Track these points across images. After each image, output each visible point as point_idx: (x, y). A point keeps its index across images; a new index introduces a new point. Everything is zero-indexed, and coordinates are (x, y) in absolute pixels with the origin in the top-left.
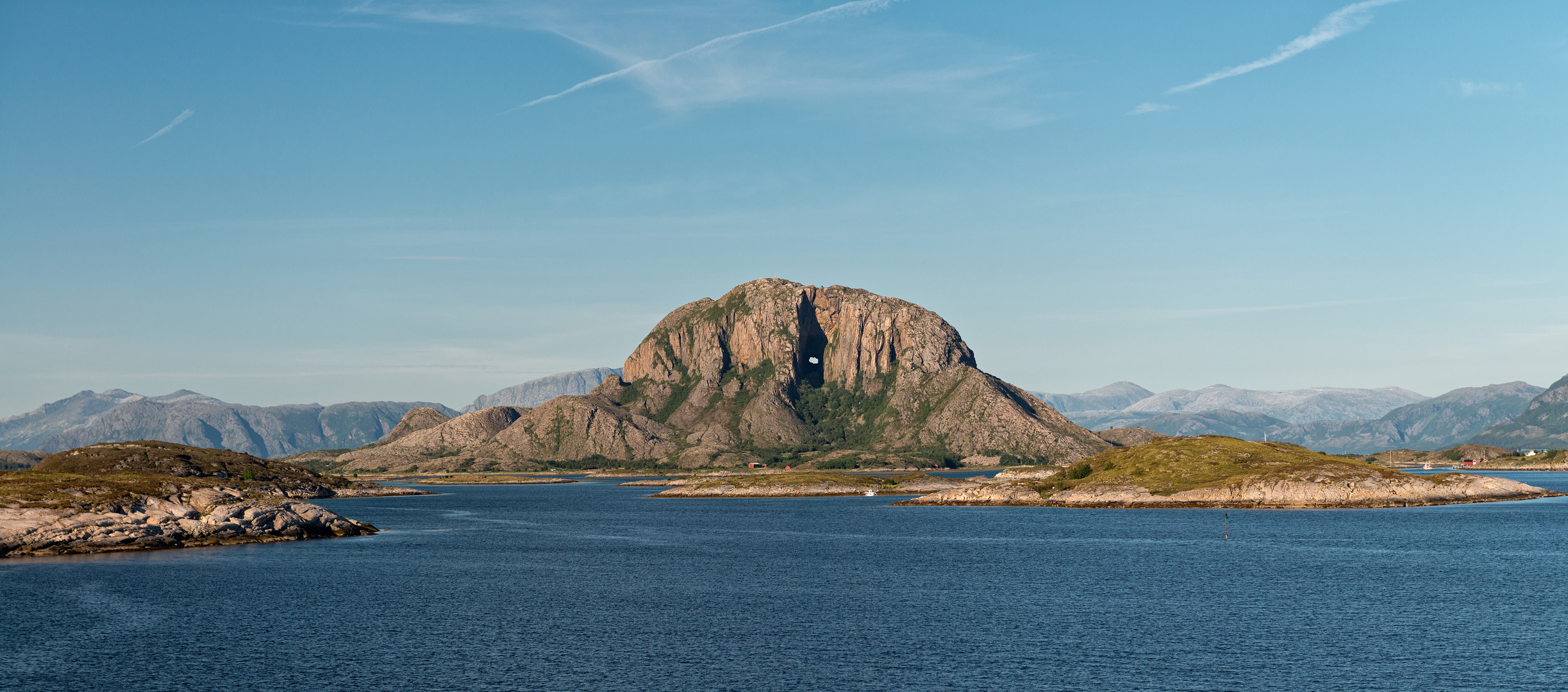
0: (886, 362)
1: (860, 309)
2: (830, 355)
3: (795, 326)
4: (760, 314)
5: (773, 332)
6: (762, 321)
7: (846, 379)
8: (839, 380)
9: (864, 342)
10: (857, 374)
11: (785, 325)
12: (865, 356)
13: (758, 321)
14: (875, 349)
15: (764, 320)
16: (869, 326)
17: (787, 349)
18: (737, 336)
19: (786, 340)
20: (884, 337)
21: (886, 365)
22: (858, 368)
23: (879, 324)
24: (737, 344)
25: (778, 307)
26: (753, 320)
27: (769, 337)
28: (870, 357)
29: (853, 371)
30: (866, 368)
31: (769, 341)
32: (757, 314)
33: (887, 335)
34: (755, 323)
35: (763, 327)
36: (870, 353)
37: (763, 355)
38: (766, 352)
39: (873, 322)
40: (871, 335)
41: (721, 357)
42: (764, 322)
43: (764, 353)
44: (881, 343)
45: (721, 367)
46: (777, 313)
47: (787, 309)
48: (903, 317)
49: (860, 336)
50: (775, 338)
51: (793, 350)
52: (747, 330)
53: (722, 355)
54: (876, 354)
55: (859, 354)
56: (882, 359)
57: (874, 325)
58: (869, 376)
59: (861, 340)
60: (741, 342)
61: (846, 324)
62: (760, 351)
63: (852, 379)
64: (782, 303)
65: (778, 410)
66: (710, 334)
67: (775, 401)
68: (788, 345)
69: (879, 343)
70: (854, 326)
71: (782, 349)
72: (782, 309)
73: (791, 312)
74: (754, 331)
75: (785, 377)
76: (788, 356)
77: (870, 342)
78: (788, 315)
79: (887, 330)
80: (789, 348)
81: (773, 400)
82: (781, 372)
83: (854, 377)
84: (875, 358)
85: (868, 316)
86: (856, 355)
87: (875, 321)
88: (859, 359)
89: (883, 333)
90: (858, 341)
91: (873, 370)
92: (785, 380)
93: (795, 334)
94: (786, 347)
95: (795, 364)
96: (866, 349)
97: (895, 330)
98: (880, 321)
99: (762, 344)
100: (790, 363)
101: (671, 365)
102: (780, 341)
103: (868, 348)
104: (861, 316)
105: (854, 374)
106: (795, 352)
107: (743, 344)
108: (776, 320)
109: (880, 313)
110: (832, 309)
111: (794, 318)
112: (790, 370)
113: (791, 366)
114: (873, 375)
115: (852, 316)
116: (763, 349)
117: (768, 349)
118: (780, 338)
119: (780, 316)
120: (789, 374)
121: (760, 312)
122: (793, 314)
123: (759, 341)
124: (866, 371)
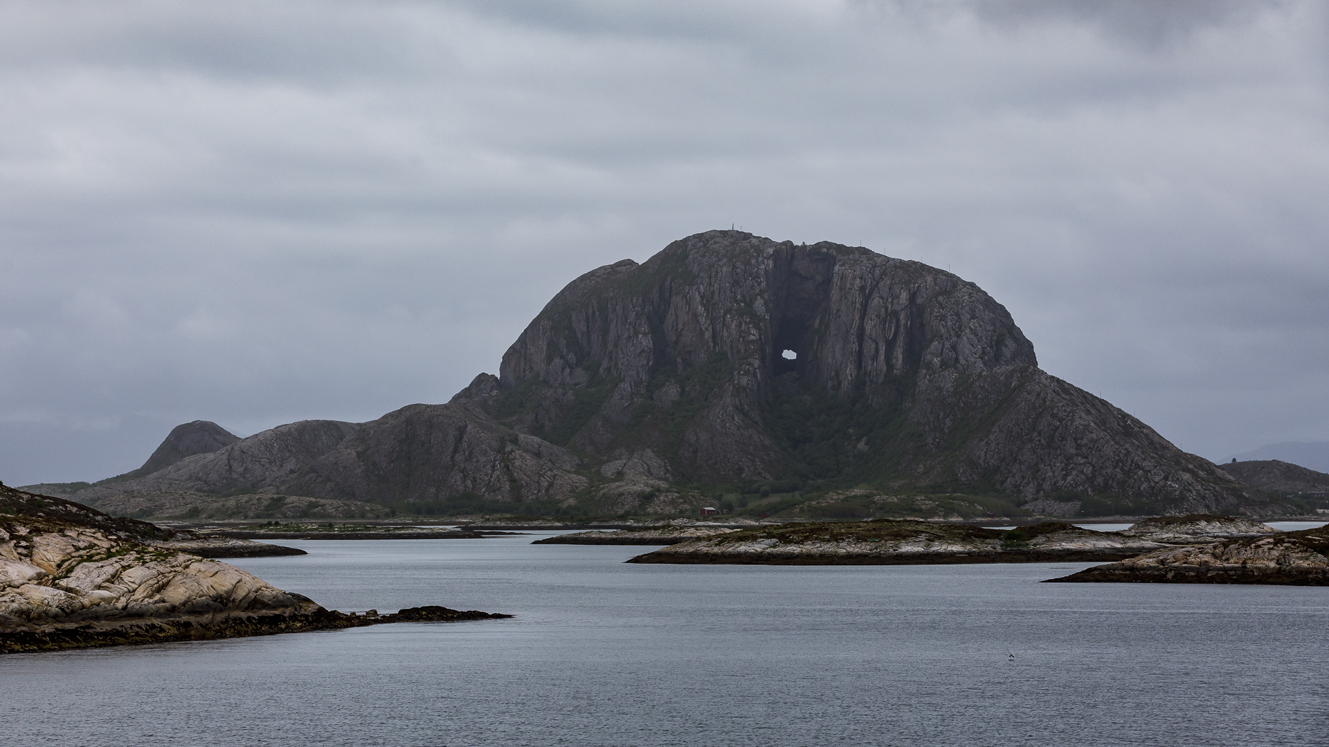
0: (900, 357)
1: (861, 278)
2: (815, 346)
3: (762, 301)
4: (710, 284)
5: (728, 311)
6: (713, 293)
7: (840, 384)
8: (830, 384)
9: (868, 326)
10: (857, 376)
11: (748, 299)
12: (869, 347)
13: (706, 294)
14: (885, 337)
15: (717, 293)
16: (876, 301)
17: (752, 337)
18: (674, 317)
19: (750, 323)
20: (898, 321)
21: (900, 362)
22: (859, 366)
23: (890, 300)
24: (675, 328)
25: (737, 274)
26: (699, 293)
27: (724, 320)
28: (877, 351)
29: (850, 371)
30: (869, 368)
31: (724, 324)
32: (705, 284)
33: (902, 316)
34: (702, 297)
35: (715, 304)
36: (877, 344)
37: (714, 347)
38: (719, 341)
39: (882, 298)
40: (878, 316)
41: (650, 348)
42: (716, 296)
43: (715, 343)
44: (893, 329)
45: (651, 363)
46: (736, 283)
47: (750, 276)
48: (927, 290)
49: (862, 318)
50: (732, 321)
51: (760, 339)
52: (689, 308)
53: (651, 345)
54: (886, 345)
55: (860, 346)
56: (895, 353)
57: (883, 303)
58: (875, 379)
59: (863, 324)
60: (680, 326)
61: (841, 299)
62: (710, 340)
63: (849, 384)
64: (743, 267)
65: (738, 428)
66: (634, 313)
67: (733, 415)
68: (752, 332)
69: (891, 329)
70: (852, 302)
71: (743, 338)
72: (744, 276)
73: (757, 281)
74: (701, 309)
75: (749, 380)
76: (752, 347)
77: (877, 328)
78: (752, 286)
79: (902, 310)
80: (754, 335)
81: (731, 413)
82: (742, 372)
83: (852, 380)
84: (883, 352)
85: (874, 289)
86: (855, 347)
87: (885, 295)
88: (860, 353)
89: (895, 314)
90: (859, 326)
91: (880, 370)
92: (748, 384)
93: (763, 314)
94: (750, 334)
95: (763, 360)
96: (871, 339)
97: (914, 310)
98: (892, 295)
99: (713, 329)
100: (756, 359)
101: (574, 359)
102: (740, 324)
103: (874, 337)
104: (862, 288)
105: (852, 376)
106: (763, 341)
107: (683, 329)
108: (735, 293)
109: (892, 284)
110: (819, 278)
111: (760, 290)
112: (755, 369)
113: (757, 363)
114: (882, 378)
115: (850, 288)
116: (714, 337)
117: (722, 337)
118: (740, 321)
119: (741, 287)
120: (755, 375)
121: (710, 280)
122: (759, 284)
123: (709, 325)
124: (870, 372)
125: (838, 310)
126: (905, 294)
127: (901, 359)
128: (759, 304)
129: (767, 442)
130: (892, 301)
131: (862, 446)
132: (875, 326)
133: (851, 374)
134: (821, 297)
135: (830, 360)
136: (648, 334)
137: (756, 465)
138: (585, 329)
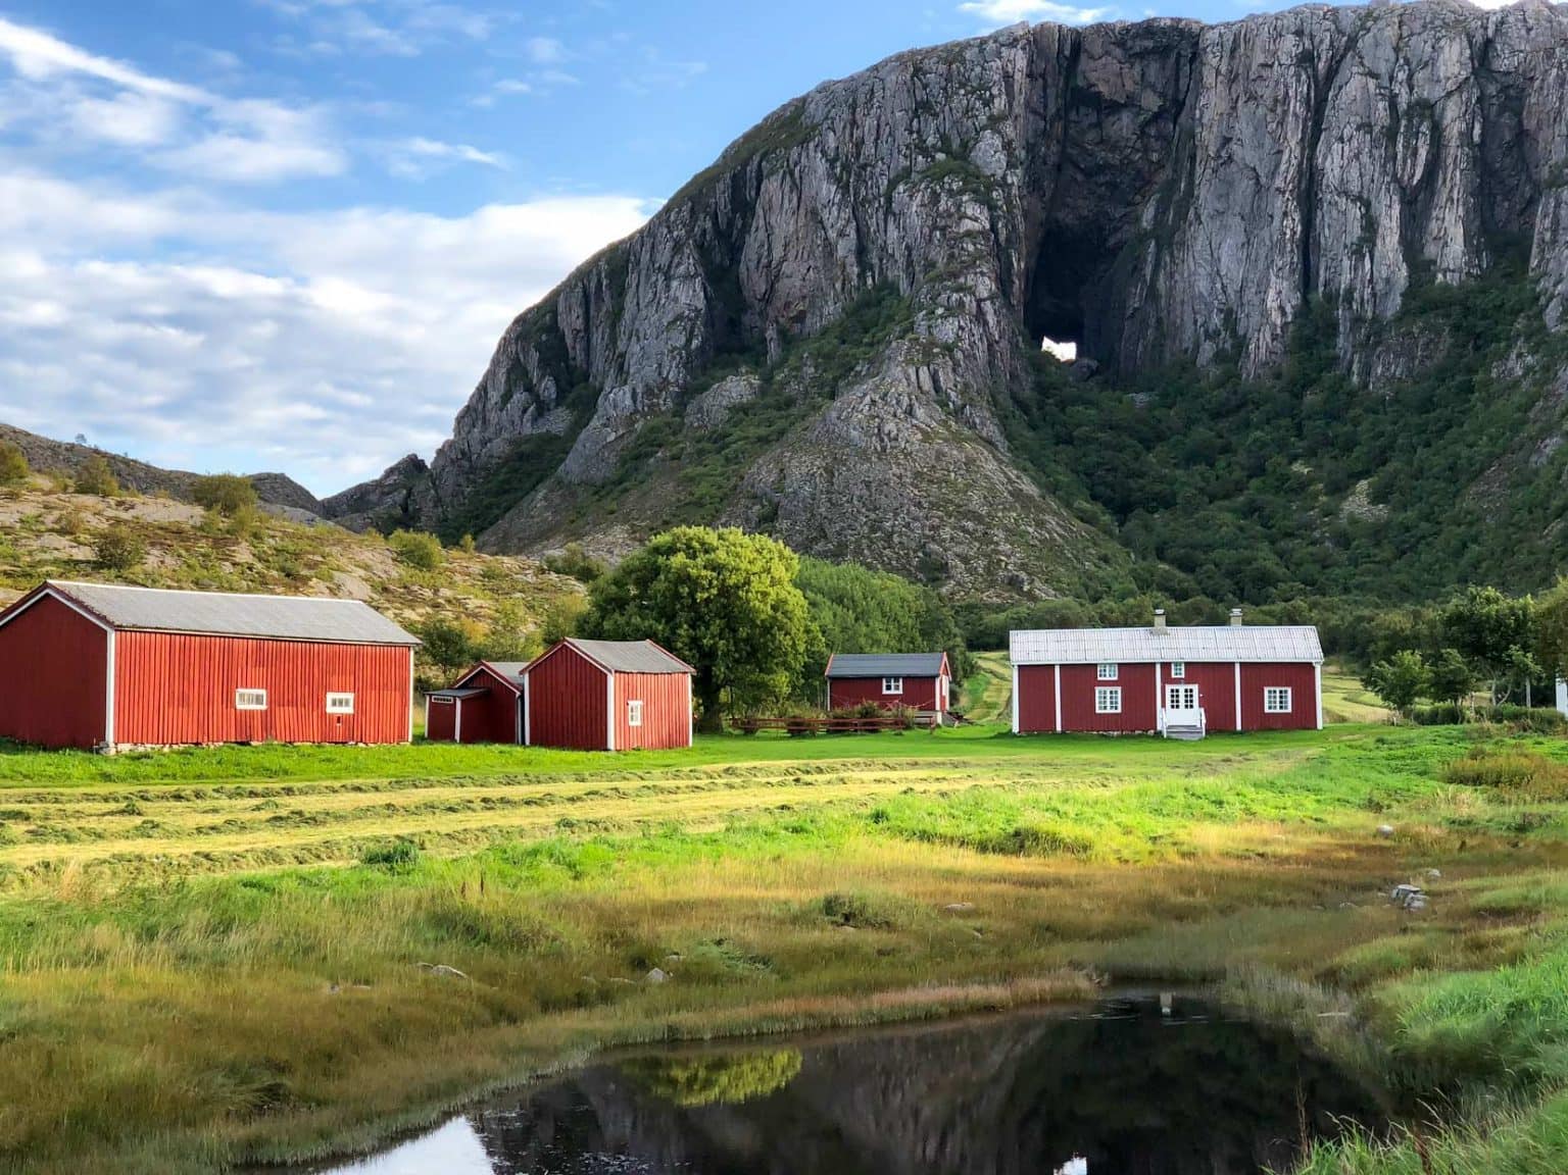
0: (1457, 233)
1: (1299, 33)
2: (1148, 270)
3: (998, 142)
4: (854, 123)
5: (906, 173)
6: (861, 142)
7: (1241, 344)
8: (1208, 349)
9: (1333, 163)
10: (1305, 309)
11: (956, 144)
12: (1340, 222)
13: (843, 150)
14: (1396, 179)
15: (869, 141)
16: (1353, 87)
17: (967, 225)
18: (762, 235)
19: (961, 192)
20: (1437, 130)
21: (1457, 245)
22: (1307, 281)
23: (1402, 76)
24: (764, 261)
25: (925, 87)
26: (824, 153)
27: (889, 200)
28: (1370, 225)
29: (1279, 296)
30: (1345, 279)
31: (888, 211)
32: (839, 126)
33: (1452, 110)
34: (832, 163)
35: (864, 167)
36: (1367, 205)
37: (862, 276)
38: (875, 261)
39: (1375, 76)
40: (1366, 127)
41: (697, 310)
42: (869, 149)
43: (864, 266)
44: (1423, 153)
45: (695, 343)
46: (923, 108)
47: (962, 85)
48: (1529, 30)
49: (1311, 141)
50: (911, 196)
51: (993, 228)
52: (799, 198)
53: (701, 304)
54: (1402, 202)
55: (1308, 223)
56: (1434, 226)
57: (1379, 86)
58: (1369, 308)
59: (1311, 158)
60: (778, 253)
61: (1234, 108)
62: (852, 259)
63: (1274, 337)
64: (942, 68)
65: (927, 437)
66: (670, 245)
67: (911, 406)
68: (969, 212)
69: (1415, 153)
70: (1276, 101)
71: (943, 229)
72: (945, 89)
73: (980, 98)
74: (828, 191)
75: (961, 328)
76: (971, 248)
77: (1365, 158)
78: (968, 111)
79: (1449, 94)
80: (976, 220)
81: (905, 401)
82: (940, 311)
83: (1285, 325)
84: (1395, 224)
85: (1343, 57)
86: (1293, 224)
87: (1383, 69)
88: (1308, 245)
89: (1425, 109)
90: (1300, 165)
91: (1388, 281)
92: (959, 338)
93: (1000, 173)
94: (964, 216)
95: (1003, 281)
96: (1346, 193)
97: (1492, 89)
98: (1407, 62)
99: (858, 230)
100: (982, 274)
101: (553, 390)
102: (935, 198)
103: (1354, 188)
104: (1306, 59)
105: (1284, 313)
106: (1002, 238)
107: (784, 259)
108: (918, 132)
109: (1401, 37)
110: (1151, 102)
111: (991, 118)
112: (979, 301)
113: (985, 286)
114: (1394, 303)
115: (1265, 66)
116: (861, 251)
117: (884, 248)
118: (934, 192)
119: (936, 115)
120: (980, 316)
121: (854, 113)
122: (987, 103)
123: (848, 221)
124: (1350, 291)
125: (1227, 141)
126: (1456, 47)
127: (1460, 239)
128: (990, 154)
129: (1029, 488)
130: (1410, 77)
131: (1358, 503)
132: (1357, 157)
133: (1282, 309)
134: (1155, 157)
135: (1202, 285)
136: (696, 275)
137: (998, 552)
138: (579, 324)
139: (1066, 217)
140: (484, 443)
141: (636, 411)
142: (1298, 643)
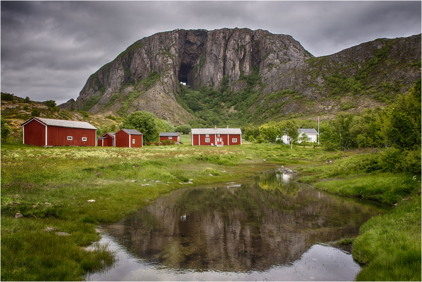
0: (248, 67)
1: (223, 33)
2: (198, 71)
3: (174, 49)
4: (150, 44)
5: (159, 53)
6: (151, 48)
7: (213, 84)
8: (208, 84)
9: (228, 54)
10: (224, 78)
11: (167, 49)
12: (229, 64)
13: (148, 49)
14: (239, 58)
15: (152, 47)
16: (232, 42)
17: (169, 62)
18: (134, 63)
19: (168, 57)
20: (245, 49)
21: (248, 69)
22: (224, 74)
23: (239, 41)
24: (134, 67)
25: (162, 39)
26: (145, 49)
27: (156, 58)
28: (234, 65)
29: (220, 76)
30: (230, 73)
31: (156, 60)
32: (147, 45)
33: (247, 47)
34: (146, 51)
35: (151, 52)
36: (234, 62)
37: (151, 70)
38: (153, 68)
39: (235, 40)
40: (234, 49)
42: (152, 49)
43: (151, 69)
44: (243, 53)
45: (122, 81)
46: (161, 42)
47: (168, 39)
48: (260, 34)
49: (225, 51)
50: (159, 57)
51: (173, 63)
52: (140, 57)
53: (123, 74)
54: (239, 61)
55: (224, 64)
56: (244, 65)
57: (236, 42)
58: (234, 78)
59: (225, 54)
60: (137, 66)
61: (213, 45)
62: (149, 67)
63: (219, 83)
64: (165, 36)
65: (163, 97)
66: (118, 64)
67: (160, 92)
68: (169, 60)
69: (241, 54)
70: (219, 44)
71: (165, 63)
72: (165, 39)
73: (171, 41)
74: (145, 56)
75: (168, 80)
76: (170, 66)
77: (233, 54)
78: (169, 43)
79: (247, 44)
80: (170, 62)
81: (159, 91)
82: (164, 77)
83: (220, 81)
84: (238, 65)
85: (230, 37)
86: (222, 64)
87: (237, 39)
88: (224, 68)
89: (243, 47)
90: (223, 55)
91: (237, 74)
92: (168, 81)
93: (174, 54)
94: (168, 61)
95: (175, 72)
96: (231, 60)
97: (254, 43)
98: (240, 38)
99: (150, 63)
100: (172, 71)
101: (97, 88)
102: (163, 58)
103: (232, 58)
104: (224, 37)
105: (220, 79)
106: (175, 65)
107: (137, 67)
108: (161, 46)
109: (239, 34)
110: (199, 43)
111: (173, 45)
112: (171, 75)
113: (172, 73)
114: (238, 78)
115: (218, 38)
116: (151, 66)
117: (155, 66)
118: (163, 57)
119: (164, 44)
120: (171, 78)
121: (150, 43)
122: (172, 42)
123: (149, 61)
124: (231, 75)
125: (211, 50)
126: (248, 36)
127: (248, 68)
128: (173, 51)
129: (180, 107)
130: (241, 41)
131: (232, 110)
132: (232, 54)
133: (220, 78)
134: (199, 52)
135: (207, 74)
136: (123, 69)
137: (175, 117)
138: (102, 77)
139: (185, 62)
140: (85, 97)
141: (112, 92)
142: (238, 131)
